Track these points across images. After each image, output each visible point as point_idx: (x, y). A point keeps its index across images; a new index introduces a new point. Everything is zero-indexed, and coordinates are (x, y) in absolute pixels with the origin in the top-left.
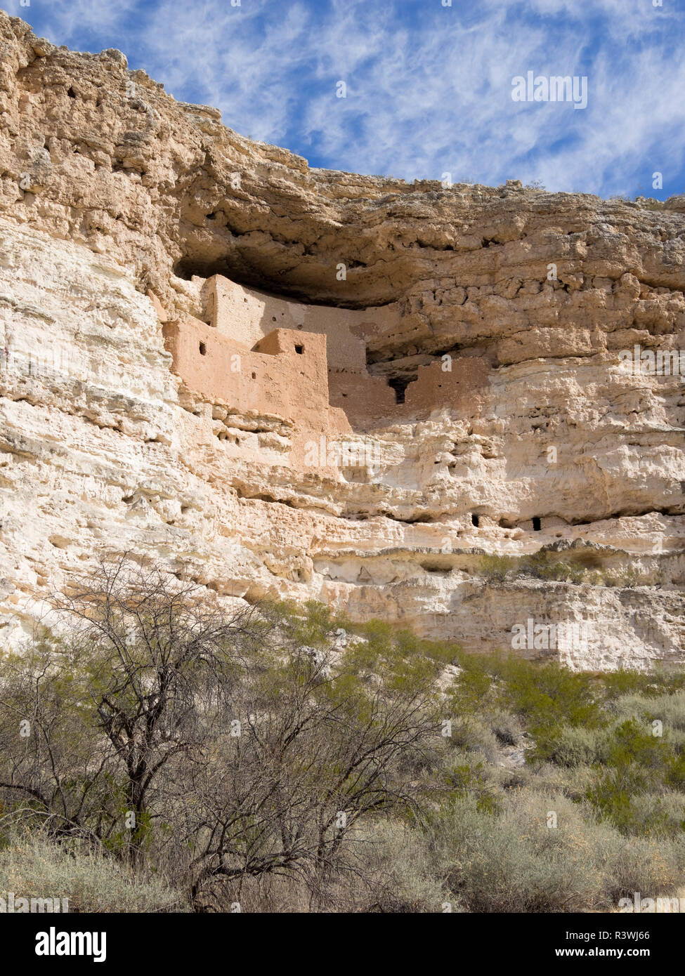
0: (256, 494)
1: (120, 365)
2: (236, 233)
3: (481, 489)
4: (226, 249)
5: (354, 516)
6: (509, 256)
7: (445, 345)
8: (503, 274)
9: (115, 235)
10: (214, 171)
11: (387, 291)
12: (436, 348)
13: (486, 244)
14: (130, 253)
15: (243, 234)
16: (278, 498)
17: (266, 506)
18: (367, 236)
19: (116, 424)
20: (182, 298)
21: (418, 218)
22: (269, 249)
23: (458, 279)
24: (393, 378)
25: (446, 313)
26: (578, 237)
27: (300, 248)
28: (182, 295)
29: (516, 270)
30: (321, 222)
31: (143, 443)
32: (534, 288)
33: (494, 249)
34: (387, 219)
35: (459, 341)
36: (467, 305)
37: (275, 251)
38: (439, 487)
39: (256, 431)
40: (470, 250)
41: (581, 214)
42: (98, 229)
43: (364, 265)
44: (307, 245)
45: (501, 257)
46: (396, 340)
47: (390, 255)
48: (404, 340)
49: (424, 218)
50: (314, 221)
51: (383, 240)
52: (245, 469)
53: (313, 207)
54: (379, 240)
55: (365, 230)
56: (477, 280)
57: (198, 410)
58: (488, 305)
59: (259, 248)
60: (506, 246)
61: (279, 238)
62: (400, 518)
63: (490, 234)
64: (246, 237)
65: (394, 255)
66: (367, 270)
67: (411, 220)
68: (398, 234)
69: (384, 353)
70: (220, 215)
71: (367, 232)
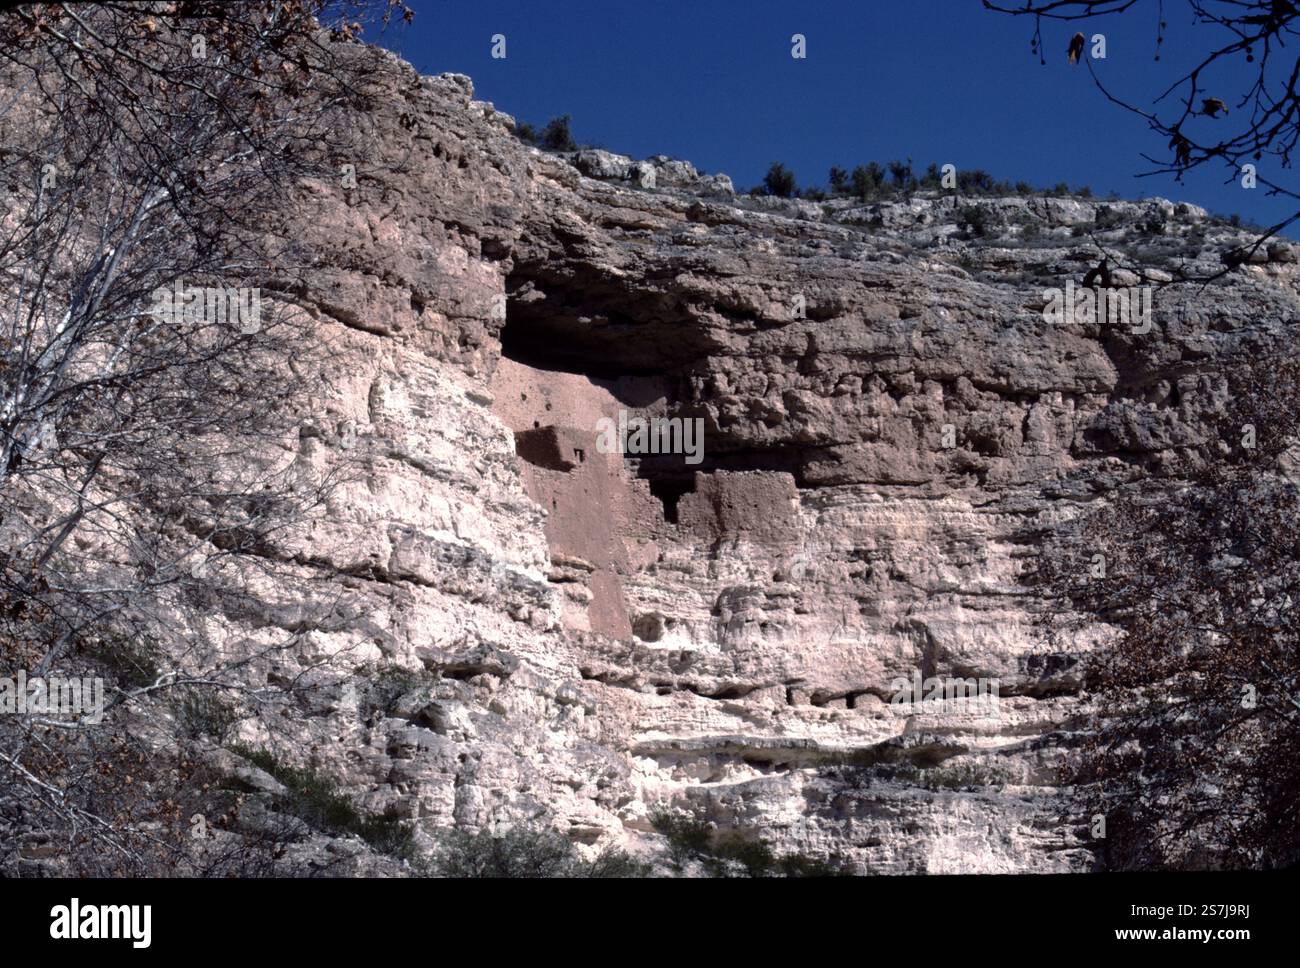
3: (800, 658)
6: (828, 339)
18: (651, 290)
21: (721, 274)
23: (759, 360)
25: (742, 407)
26: (914, 327)
29: (836, 360)
30: (601, 270)
32: (856, 386)
33: (809, 326)
36: (771, 398)
38: (752, 654)
39: (562, 581)
40: (778, 324)
41: (915, 291)
45: (817, 338)
50: (593, 268)
51: (672, 298)
53: (596, 249)
54: (667, 298)
58: (798, 404)
60: (825, 323)
65: (679, 319)
67: (712, 276)
68: (695, 294)
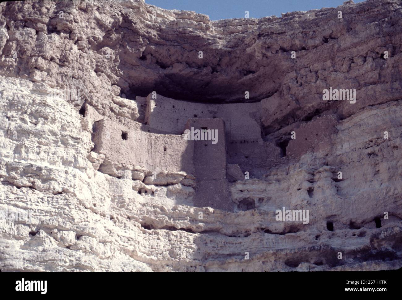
0: (162, 226)
1: (37, 147)
2: (164, 66)
4: (157, 77)
5: (242, 235)
6: (342, 44)
7: (309, 112)
8: (339, 57)
9: (48, 71)
10: (136, 28)
11: (272, 86)
12: (304, 116)
13: (326, 40)
14: (61, 80)
15: (169, 67)
16: (179, 227)
17: (168, 233)
18: (249, 52)
19: (31, 184)
20: (125, 110)
21: (279, 34)
22: (186, 73)
23: (311, 67)
24: (282, 141)
25: (306, 91)
27: (210, 69)
28: (125, 108)
29: (347, 52)
30: (216, 49)
31: (52, 195)
32: (360, 61)
33: (331, 43)
34: (258, 38)
35: (316, 107)
36: (318, 82)
37: (192, 73)
39: (167, 185)
40: (316, 47)
42: (36, 68)
43: (253, 72)
44: (213, 66)
45: (336, 46)
46: (279, 116)
47: (265, 61)
48: (284, 114)
49: (282, 33)
50: (212, 49)
51: (259, 52)
52: (152, 209)
53: (210, 41)
54: (257, 53)
55: (247, 49)
56: (324, 65)
57: (120, 175)
58: (331, 79)
59: (181, 73)
60: (339, 39)
61: (193, 65)
62: (275, 232)
63: (327, 33)
64: (170, 68)
65: (269, 61)
66: (256, 75)
67: (274, 36)
68: (267, 46)
69: (275, 126)
70: (149, 57)
71: (248, 50)
